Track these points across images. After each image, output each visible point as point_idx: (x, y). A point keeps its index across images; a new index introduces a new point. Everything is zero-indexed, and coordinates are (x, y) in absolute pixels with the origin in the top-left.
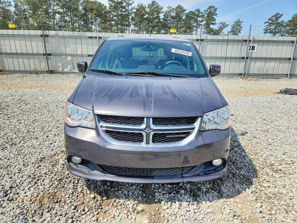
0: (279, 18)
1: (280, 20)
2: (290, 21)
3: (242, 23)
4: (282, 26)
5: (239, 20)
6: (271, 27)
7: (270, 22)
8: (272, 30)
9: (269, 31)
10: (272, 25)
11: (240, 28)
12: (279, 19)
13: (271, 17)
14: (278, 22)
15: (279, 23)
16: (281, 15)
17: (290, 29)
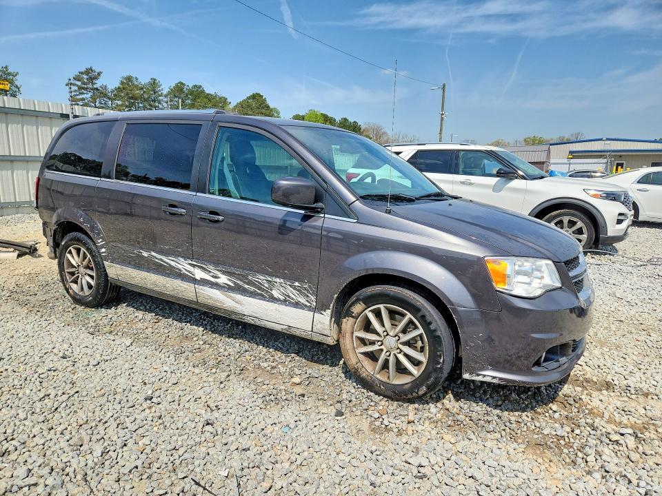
0: (96, 78)
1: (99, 83)
2: (118, 89)
3: (17, 77)
4: (105, 95)
5: (6, 68)
6: (84, 96)
7: (79, 83)
8: (86, 101)
9: (82, 104)
10: (85, 92)
11: (15, 89)
12: (96, 82)
13: (77, 73)
14: (95, 86)
15: (97, 89)
16: (99, 74)
17: (122, 105)
